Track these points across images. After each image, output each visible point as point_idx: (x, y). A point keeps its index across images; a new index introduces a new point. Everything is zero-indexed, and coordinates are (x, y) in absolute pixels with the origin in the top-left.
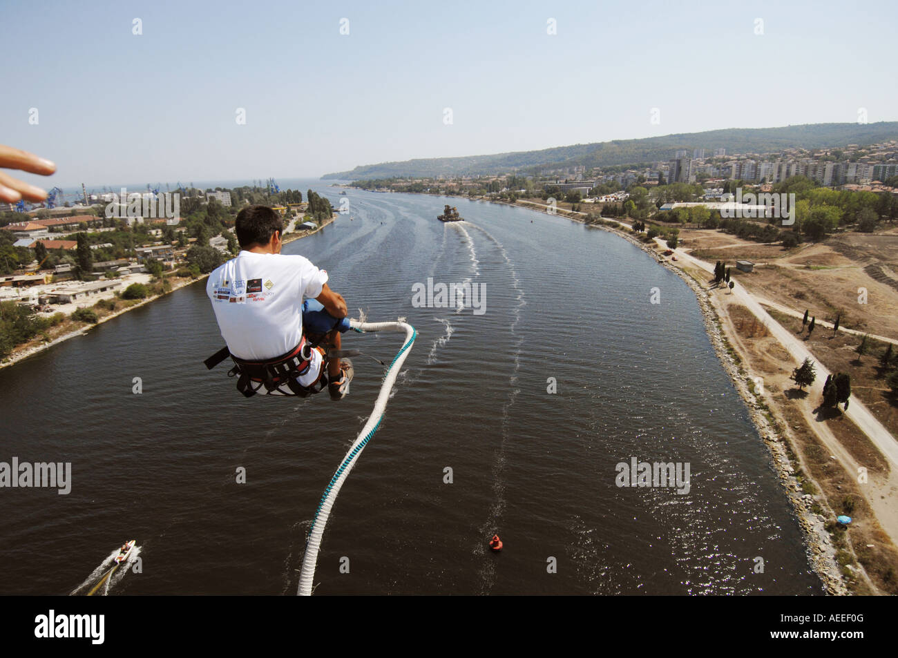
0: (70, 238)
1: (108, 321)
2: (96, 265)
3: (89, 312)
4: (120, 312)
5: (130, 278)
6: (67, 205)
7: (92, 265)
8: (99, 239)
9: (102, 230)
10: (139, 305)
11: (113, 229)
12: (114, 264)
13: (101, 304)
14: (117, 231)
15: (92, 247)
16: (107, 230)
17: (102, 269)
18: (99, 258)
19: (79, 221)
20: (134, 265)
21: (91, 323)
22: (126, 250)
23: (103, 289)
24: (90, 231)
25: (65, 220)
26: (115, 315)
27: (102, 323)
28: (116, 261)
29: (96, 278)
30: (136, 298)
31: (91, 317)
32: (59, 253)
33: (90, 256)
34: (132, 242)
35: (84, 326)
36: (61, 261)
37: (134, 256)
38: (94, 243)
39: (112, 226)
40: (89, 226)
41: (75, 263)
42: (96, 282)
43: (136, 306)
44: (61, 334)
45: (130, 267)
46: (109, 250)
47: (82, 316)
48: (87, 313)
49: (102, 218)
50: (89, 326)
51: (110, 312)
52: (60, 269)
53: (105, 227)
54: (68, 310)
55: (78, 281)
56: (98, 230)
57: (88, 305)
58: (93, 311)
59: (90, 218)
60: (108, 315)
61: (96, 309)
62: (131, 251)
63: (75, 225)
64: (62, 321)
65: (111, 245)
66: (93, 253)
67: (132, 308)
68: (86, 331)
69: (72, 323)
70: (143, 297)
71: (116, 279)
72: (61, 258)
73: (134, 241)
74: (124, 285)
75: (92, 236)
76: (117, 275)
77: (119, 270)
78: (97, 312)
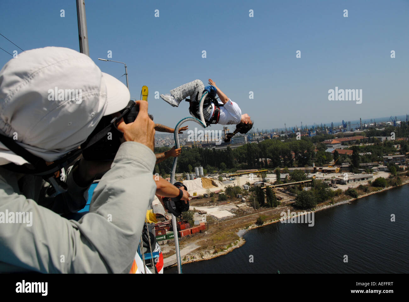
0: (350, 149)
1: (363, 197)
2: (361, 164)
3: (353, 191)
4: (370, 194)
5: (378, 174)
6: (352, 131)
7: (359, 165)
8: (365, 150)
9: (367, 145)
10: (381, 191)
11: (373, 144)
12: (371, 164)
13: (361, 187)
14: (375, 145)
15: (360, 154)
16: (370, 144)
17: (363, 167)
18: (363, 161)
19: (357, 139)
20: (381, 166)
21: (354, 197)
22: (378, 157)
23: (363, 179)
24: (361, 145)
25: (350, 139)
26: (367, 195)
27: (359, 198)
28: (372, 163)
29: (360, 172)
30: (380, 186)
31: (354, 194)
32: (344, 156)
33: (359, 159)
34: (382, 152)
35: (350, 198)
36: (345, 161)
37: (382, 161)
38: (362, 152)
39: (373, 142)
40: (361, 142)
41: (351, 163)
42: (360, 174)
43: (379, 191)
44: (339, 201)
45: (379, 167)
46: (369, 156)
47: (350, 193)
48: (353, 192)
49: (368, 138)
50: (352, 199)
51: (364, 193)
52: (344, 165)
53: (369, 143)
54: (344, 188)
55: (351, 173)
56: (365, 144)
57: (354, 187)
58: (356, 191)
59: (361, 137)
60: (363, 195)
61: (357, 190)
62: (381, 157)
63: (354, 142)
64: (340, 194)
65: (370, 153)
66: (360, 157)
67: (377, 192)
68: (350, 202)
69: (345, 196)
70: (384, 186)
71: (371, 174)
72: (345, 159)
73: (383, 152)
74: (375, 177)
75: (362, 148)
76: (371, 171)
77: (373, 168)
78: (358, 192)
